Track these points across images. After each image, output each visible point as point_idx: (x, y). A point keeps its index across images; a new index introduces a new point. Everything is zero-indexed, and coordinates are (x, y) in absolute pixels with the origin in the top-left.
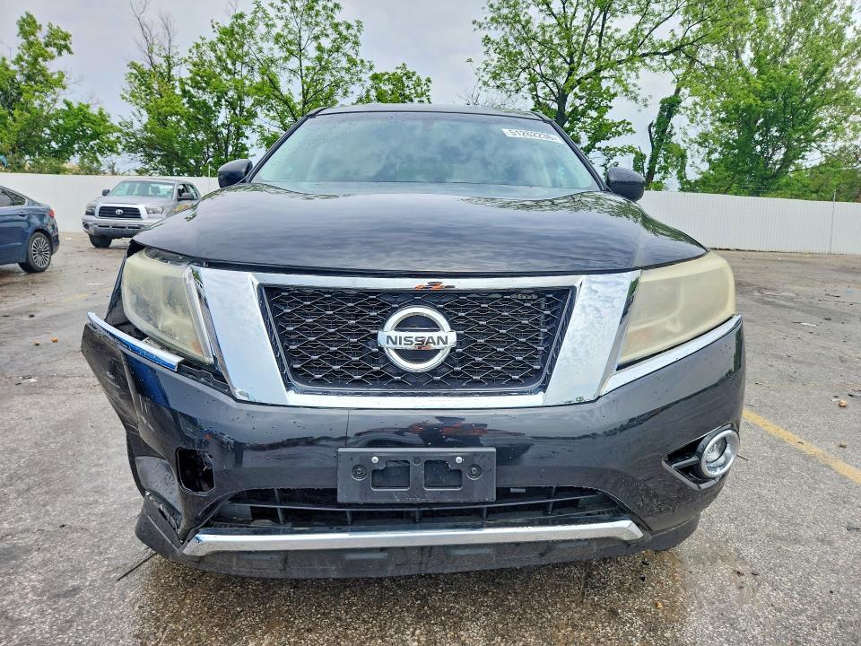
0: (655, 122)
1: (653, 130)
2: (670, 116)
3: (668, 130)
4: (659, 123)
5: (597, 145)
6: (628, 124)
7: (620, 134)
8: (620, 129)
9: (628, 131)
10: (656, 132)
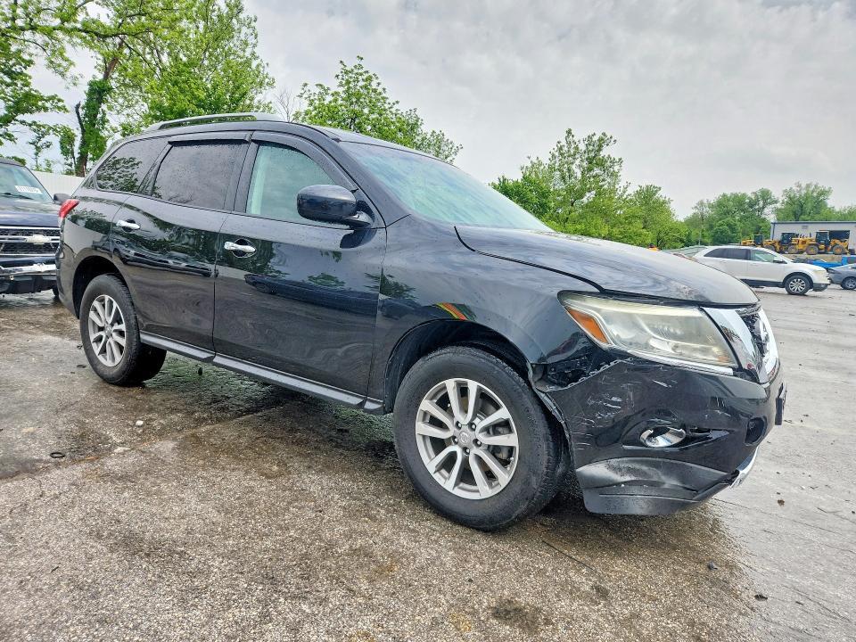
0: (83, 103)
1: (82, 112)
2: (100, 101)
3: (99, 116)
4: (88, 106)
5: (20, 117)
6: (59, 100)
7: (46, 109)
8: (48, 105)
9: (59, 108)
10: (86, 115)
